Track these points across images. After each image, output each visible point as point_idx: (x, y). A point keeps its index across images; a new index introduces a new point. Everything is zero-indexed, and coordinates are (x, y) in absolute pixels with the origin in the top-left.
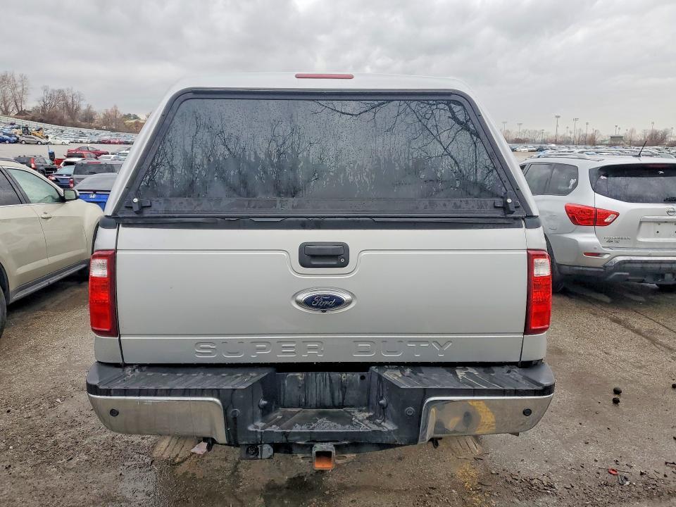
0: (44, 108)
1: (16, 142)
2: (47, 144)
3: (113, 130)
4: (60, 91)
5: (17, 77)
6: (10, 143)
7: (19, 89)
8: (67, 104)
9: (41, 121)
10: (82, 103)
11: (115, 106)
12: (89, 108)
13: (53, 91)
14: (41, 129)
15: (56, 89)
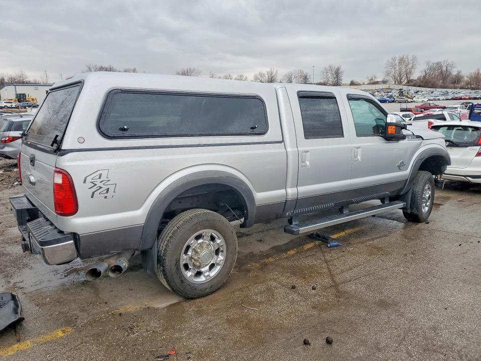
0: (425, 77)
1: (393, 102)
2: (412, 102)
3: (473, 89)
4: (438, 63)
5: (410, 58)
6: (389, 102)
7: (410, 66)
8: (442, 72)
9: (420, 86)
10: (454, 69)
11: (478, 70)
12: (459, 73)
13: (433, 64)
14: (418, 91)
15: (436, 62)
